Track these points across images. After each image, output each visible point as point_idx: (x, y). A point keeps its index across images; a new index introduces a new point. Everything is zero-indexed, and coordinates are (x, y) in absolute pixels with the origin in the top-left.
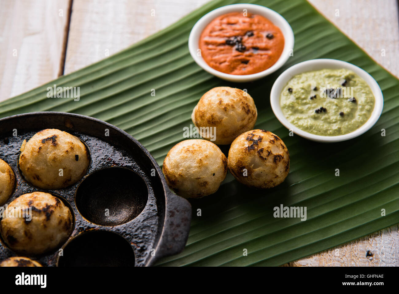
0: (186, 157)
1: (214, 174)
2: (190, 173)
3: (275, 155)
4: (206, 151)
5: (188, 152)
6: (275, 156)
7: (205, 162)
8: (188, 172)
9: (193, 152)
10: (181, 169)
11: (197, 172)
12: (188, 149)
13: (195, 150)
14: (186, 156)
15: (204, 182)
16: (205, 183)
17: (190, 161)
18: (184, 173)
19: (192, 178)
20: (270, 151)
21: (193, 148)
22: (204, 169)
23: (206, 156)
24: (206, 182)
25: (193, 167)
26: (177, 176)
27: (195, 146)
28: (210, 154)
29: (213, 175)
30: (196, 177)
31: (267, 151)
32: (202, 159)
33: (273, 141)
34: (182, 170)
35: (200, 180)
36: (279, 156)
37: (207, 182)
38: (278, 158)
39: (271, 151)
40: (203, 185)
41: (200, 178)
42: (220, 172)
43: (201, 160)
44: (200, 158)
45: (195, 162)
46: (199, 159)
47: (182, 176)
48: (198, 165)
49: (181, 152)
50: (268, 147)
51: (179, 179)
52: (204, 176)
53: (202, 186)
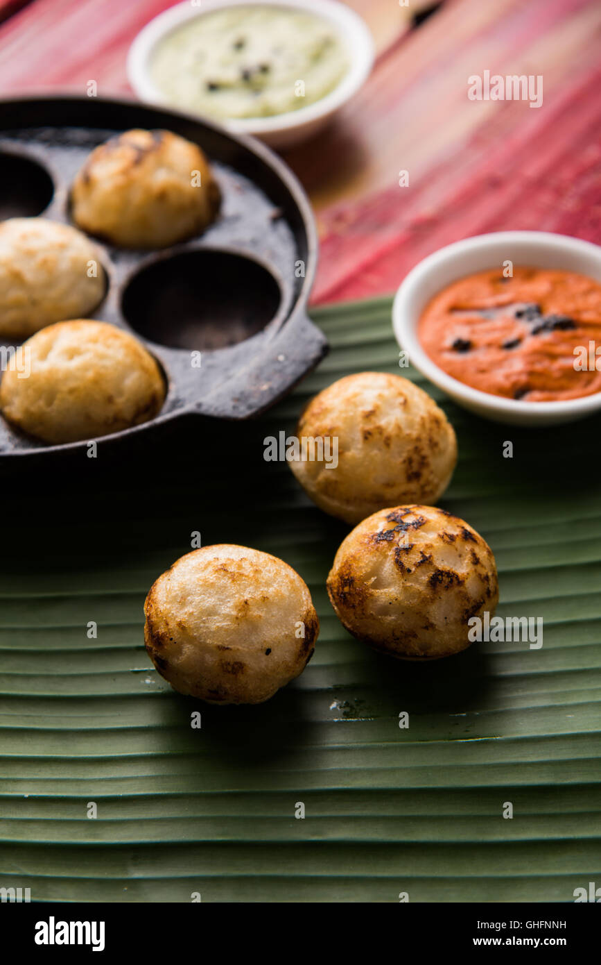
0: (212, 584)
1: (268, 652)
2: (207, 627)
3: (440, 568)
4: (268, 584)
5: (222, 573)
6: (439, 571)
7: (255, 612)
8: (202, 625)
9: (235, 578)
10: (189, 609)
11: (226, 630)
12: (225, 565)
13: (241, 575)
14: (211, 581)
15: (236, 663)
16: (236, 666)
17: (216, 596)
18: (192, 623)
19: (208, 641)
20: (428, 555)
21: (240, 567)
22: (245, 628)
23: (265, 599)
24: (241, 664)
25: (219, 615)
26: (172, 625)
27: (246, 565)
28: (277, 596)
29: (264, 652)
30: (220, 643)
31: (421, 553)
32: (249, 602)
33: (452, 538)
34: (192, 614)
35: (226, 652)
36: (451, 576)
37: (245, 665)
38: (446, 580)
39: (430, 556)
40: (230, 669)
41: (228, 648)
42: (286, 652)
43: (246, 603)
44: (247, 596)
45: (229, 605)
46: (242, 598)
47: (183, 628)
48: (234, 613)
49: (206, 568)
50: (429, 546)
51: (176, 636)
52: (240, 648)
53: (229, 672)
